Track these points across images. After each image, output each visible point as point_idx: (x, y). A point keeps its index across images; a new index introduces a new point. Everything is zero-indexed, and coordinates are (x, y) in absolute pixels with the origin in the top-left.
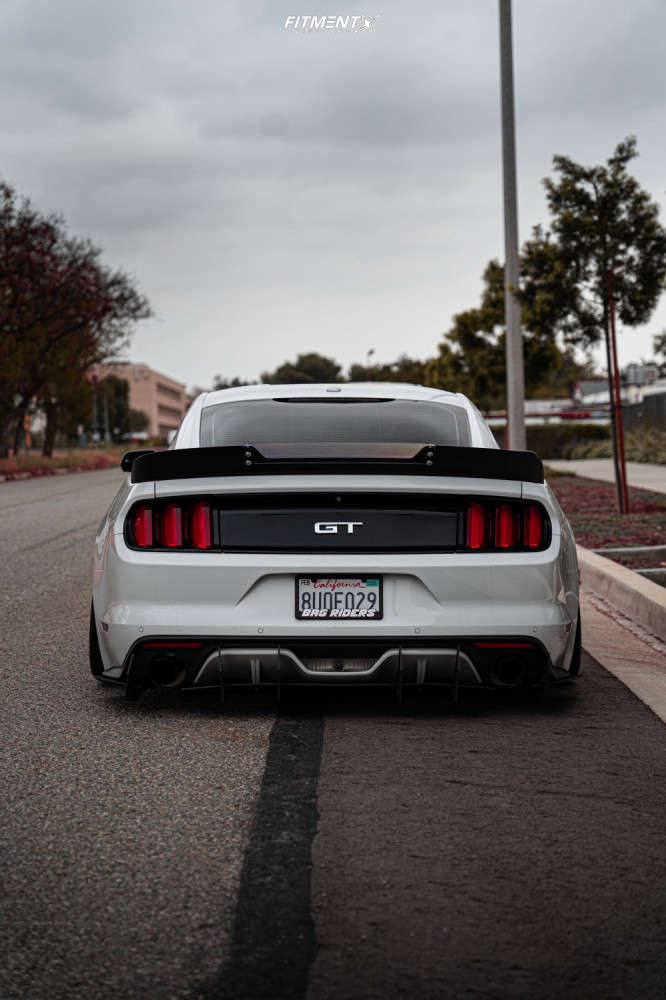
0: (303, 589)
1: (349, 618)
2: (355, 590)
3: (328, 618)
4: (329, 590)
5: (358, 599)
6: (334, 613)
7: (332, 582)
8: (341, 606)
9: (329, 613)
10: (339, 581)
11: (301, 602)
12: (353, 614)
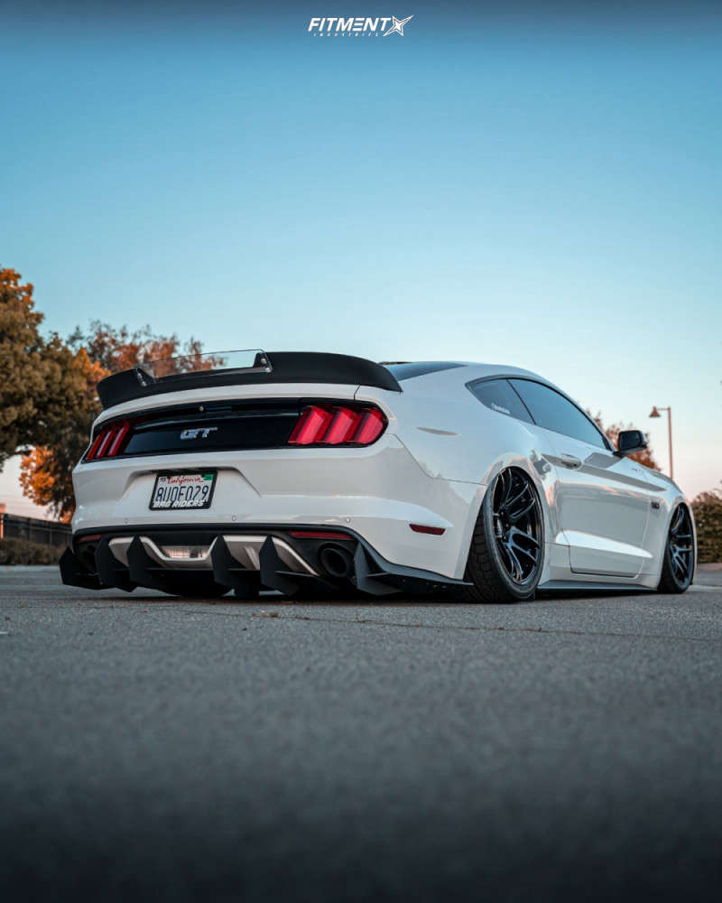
0: (161, 484)
1: (185, 508)
2: (194, 484)
3: (170, 508)
4: (177, 485)
5: (195, 490)
6: (175, 505)
7: (181, 478)
8: (182, 498)
9: (172, 504)
10: (186, 477)
11: (156, 495)
12: (188, 505)
